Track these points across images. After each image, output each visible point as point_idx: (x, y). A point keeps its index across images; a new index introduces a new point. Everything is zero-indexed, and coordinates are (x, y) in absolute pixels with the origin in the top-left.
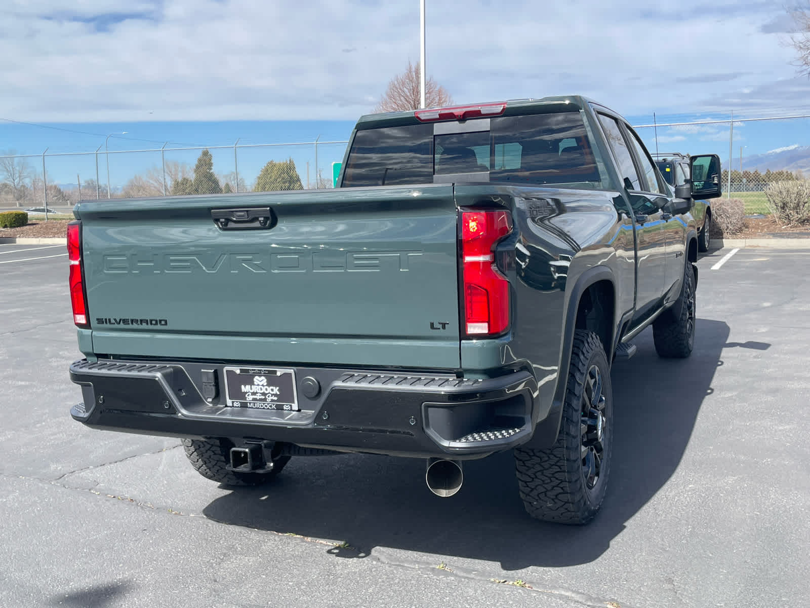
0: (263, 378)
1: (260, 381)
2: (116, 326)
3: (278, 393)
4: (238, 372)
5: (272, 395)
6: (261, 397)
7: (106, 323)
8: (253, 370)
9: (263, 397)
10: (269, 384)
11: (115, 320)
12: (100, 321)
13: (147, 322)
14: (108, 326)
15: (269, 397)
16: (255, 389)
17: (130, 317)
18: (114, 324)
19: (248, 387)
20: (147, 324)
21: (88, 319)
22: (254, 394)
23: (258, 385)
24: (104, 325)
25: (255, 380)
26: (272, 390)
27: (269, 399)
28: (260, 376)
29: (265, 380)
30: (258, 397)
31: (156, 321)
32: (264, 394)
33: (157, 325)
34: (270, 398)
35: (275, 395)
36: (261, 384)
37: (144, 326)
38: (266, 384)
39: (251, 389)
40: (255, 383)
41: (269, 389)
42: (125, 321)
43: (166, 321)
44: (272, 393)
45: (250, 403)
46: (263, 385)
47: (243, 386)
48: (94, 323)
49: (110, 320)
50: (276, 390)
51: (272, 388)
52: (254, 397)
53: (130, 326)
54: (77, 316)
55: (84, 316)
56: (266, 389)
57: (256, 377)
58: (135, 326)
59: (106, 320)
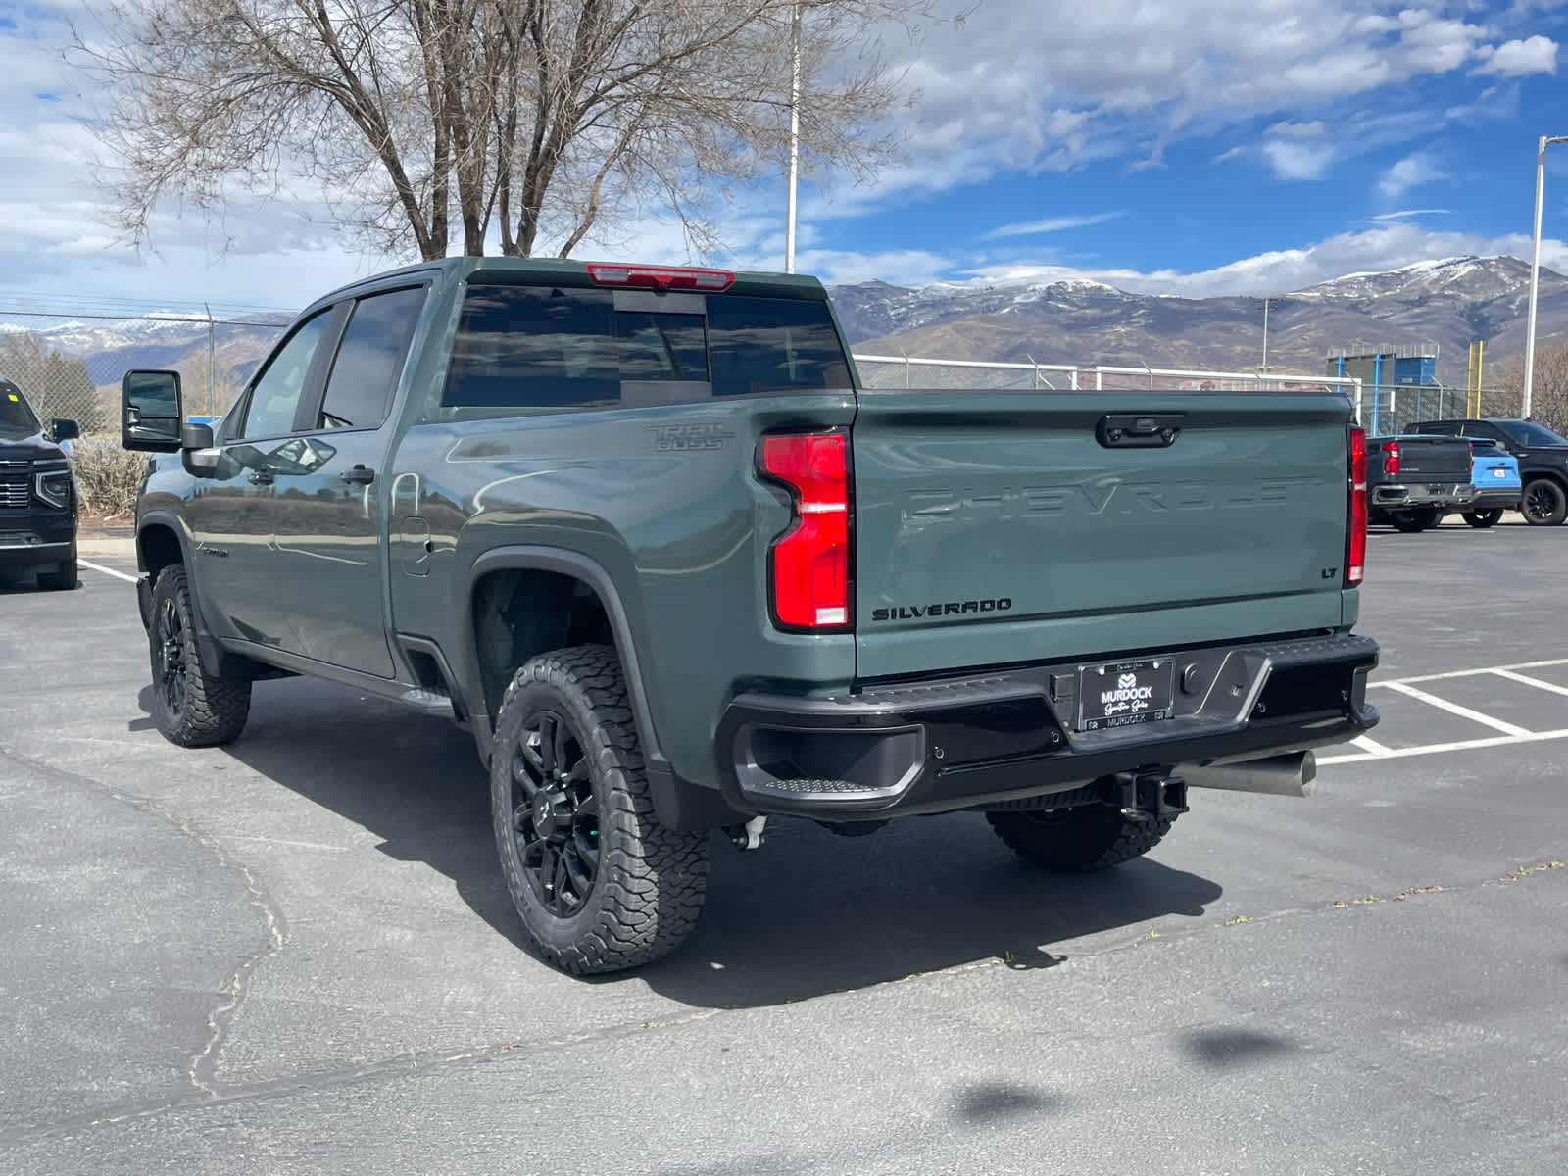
0: (1132, 676)
1: (1128, 680)
2: (914, 620)
3: (1150, 696)
4: (1102, 672)
5: (1141, 700)
6: (1123, 708)
7: (894, 617)
8: (1122, 665)
9: (1128, 707)
10: (1138, 685)
11: (914, 610)
12: (880, 615)
13: (974, 606)
14: (898, 621)
15: (1135, 704)
16: (1120, 695)
17: (943, 601)
18: (910, 616)
19: (1110, 693)
20: (975, 610)
21: (852, 615)
22: (1115, 703)
23: (1124, 688)
24: (890, 622)
25: (1120, 681)
26: (1143, 692)
27: (1135, 709)
28: (1127, 674)
29: (1135, 679)
30: (1121, 707)
31: (992, 602)
32: (1129, 702)
33: (995, 610)
34: (1138, 706)
35: (1145, 700)
36: (1127, 686)
37: (970, 614)
38: (1134, 685)
39: (1113, 697)
40: (1120, 687)
41: (1138, 692)
42: (934, 610)
43: (1009, 601)
44: (1141, 697)
45: (1110, 719)
46: (1130, 688)
47: (1104, 694)
48: (864, 617)
49: (902, 610)
50: (1148, 692)
51: (1142, 689)
52: (1115, 708)
53: (943, 618)
54: (819, 611)
55: (842, 610)
56: (1134, 693)
57: (1123, 677)
58: (952, 616)
59: (894, 611)
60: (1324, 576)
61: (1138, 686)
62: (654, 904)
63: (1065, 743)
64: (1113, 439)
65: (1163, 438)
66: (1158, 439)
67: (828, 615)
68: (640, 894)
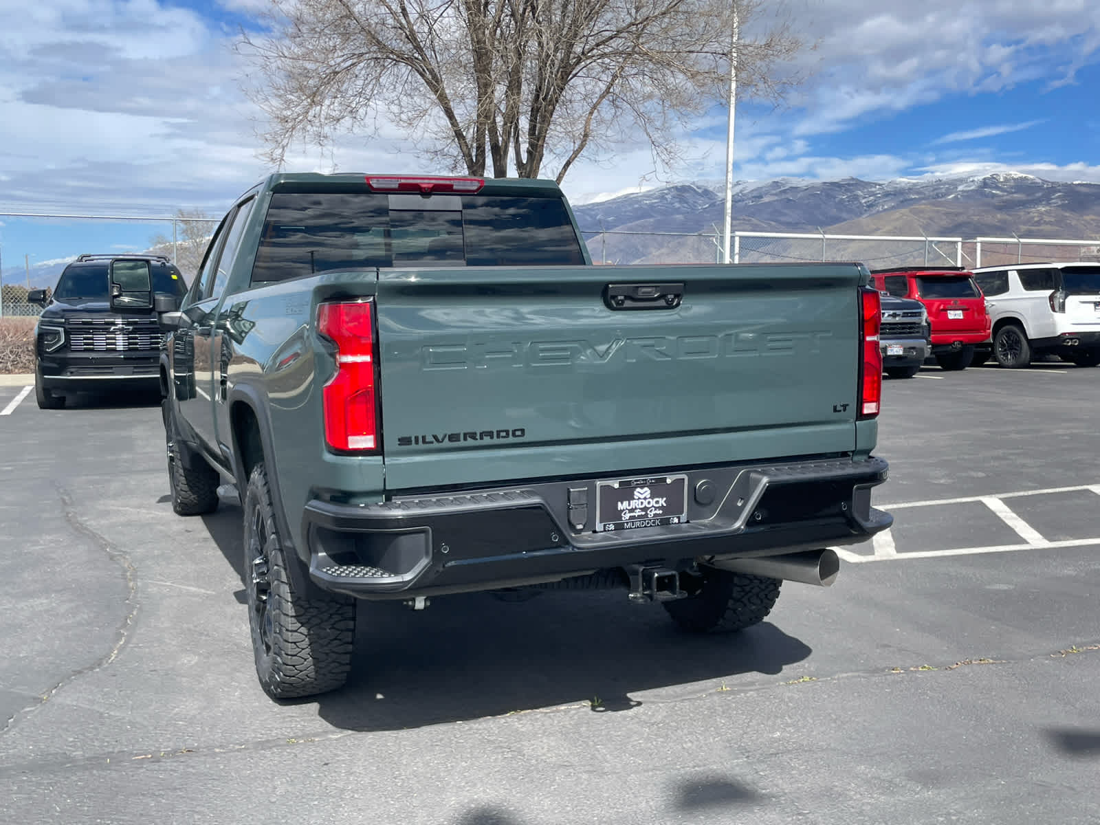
0: (646, 489)
1: (642, 493)
2: (436, 445)
3: (665, 505)
4: (616, 486)
5: (656, 508)
6: (640, 514)
7: (417, 442)
8: (636, 481)
9: (643, 513)
11: (435, 437)
12: (405, 441)
13: (490, 434)
14: (421, 446)
15: (651, 511)
16: (634, 504)
17: (461, 430)
18: (432, 442)
19: (625, 503)
20: (492, 437)
21: (380, 440)
22: (632, 510)
23: (639, 498)
24: (413, 446)
25: (635, 493)
26: (657, 502)
27: (651, 514)
28: (642, 488)
29: (649, 492)
30: (637, 513)
31: (507, 432)
32: (645, 509)
33: (510, 438)
34: (653, 512)
35: (661, 508)
36: (642, 497)
37: (487, 440)
38: (649, 496)
39: (629, 505)
40: (636, 497)
41: (653, 502)
42: (454, 437)
43: (523, 431)
44: (657, 506)
45: (627, 523)
46: (645, 499)
47: (619, 503)
48: (390, 443)
49: (424, 438)
50: (662, 502)
51: (657, 499)
52: (632, 514)
53: (462, 443)
54: (350, 438)
55: (371, 437)
56: (649, 503)
57: (638, 490)
58: (470, 442)
59: (417, 438)
60: (835, 410)
61: (652, 497)
62: (308, 650)
63: (565, 542)
64: (617, 303)
65: (667, 301)
66: (662, 303)
67: (357, 442)
68: (295, 643)
